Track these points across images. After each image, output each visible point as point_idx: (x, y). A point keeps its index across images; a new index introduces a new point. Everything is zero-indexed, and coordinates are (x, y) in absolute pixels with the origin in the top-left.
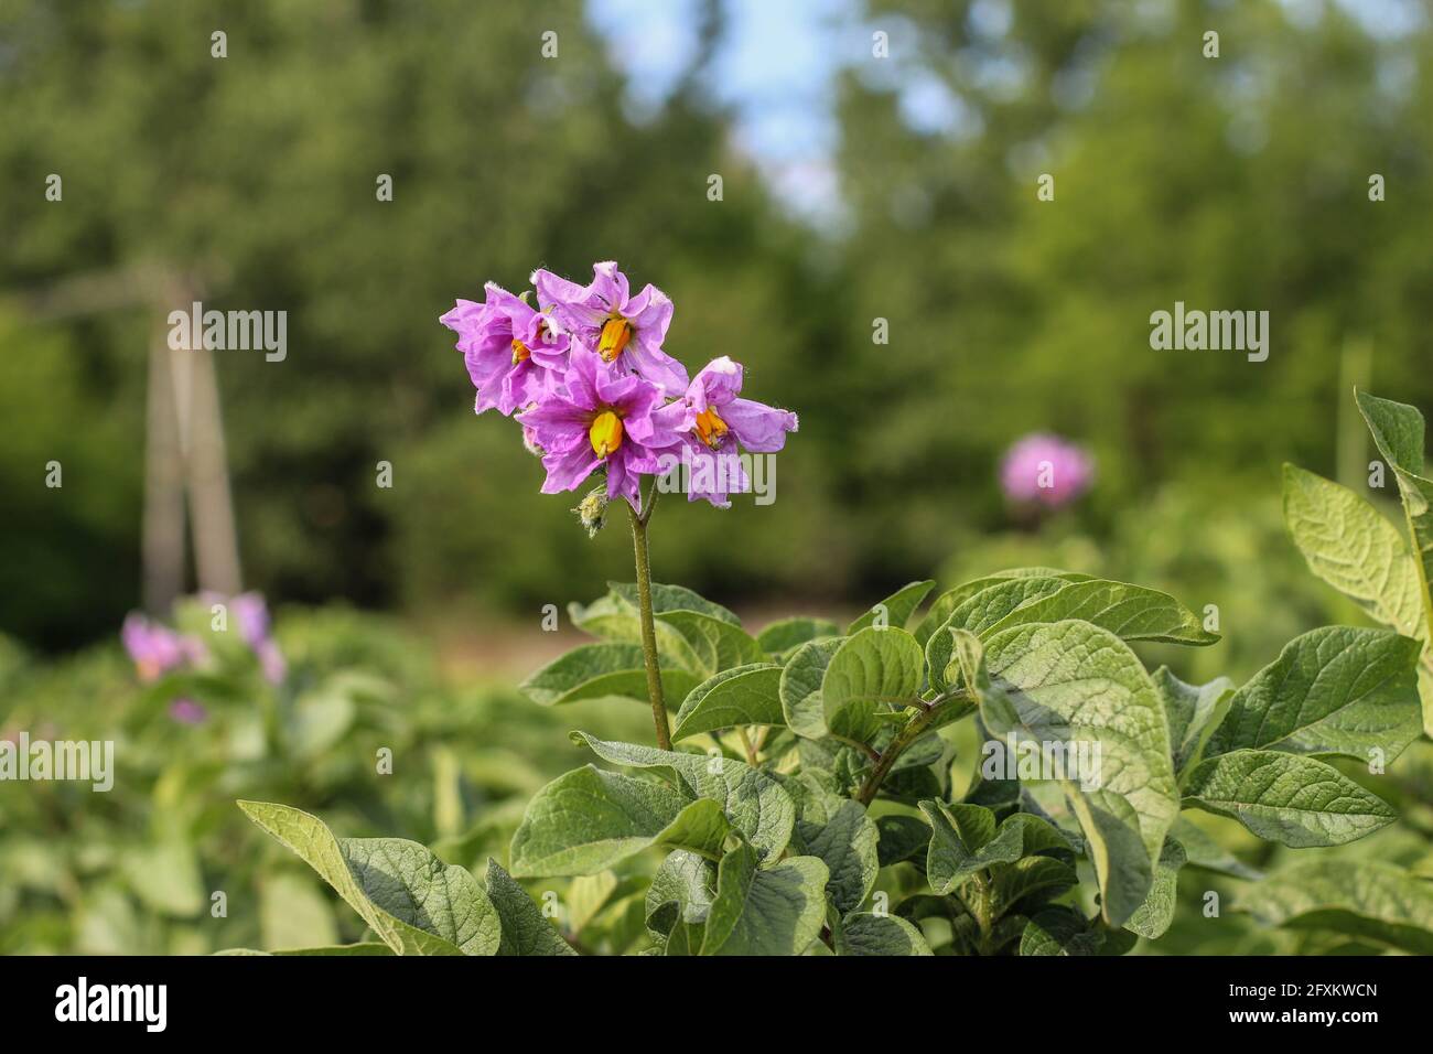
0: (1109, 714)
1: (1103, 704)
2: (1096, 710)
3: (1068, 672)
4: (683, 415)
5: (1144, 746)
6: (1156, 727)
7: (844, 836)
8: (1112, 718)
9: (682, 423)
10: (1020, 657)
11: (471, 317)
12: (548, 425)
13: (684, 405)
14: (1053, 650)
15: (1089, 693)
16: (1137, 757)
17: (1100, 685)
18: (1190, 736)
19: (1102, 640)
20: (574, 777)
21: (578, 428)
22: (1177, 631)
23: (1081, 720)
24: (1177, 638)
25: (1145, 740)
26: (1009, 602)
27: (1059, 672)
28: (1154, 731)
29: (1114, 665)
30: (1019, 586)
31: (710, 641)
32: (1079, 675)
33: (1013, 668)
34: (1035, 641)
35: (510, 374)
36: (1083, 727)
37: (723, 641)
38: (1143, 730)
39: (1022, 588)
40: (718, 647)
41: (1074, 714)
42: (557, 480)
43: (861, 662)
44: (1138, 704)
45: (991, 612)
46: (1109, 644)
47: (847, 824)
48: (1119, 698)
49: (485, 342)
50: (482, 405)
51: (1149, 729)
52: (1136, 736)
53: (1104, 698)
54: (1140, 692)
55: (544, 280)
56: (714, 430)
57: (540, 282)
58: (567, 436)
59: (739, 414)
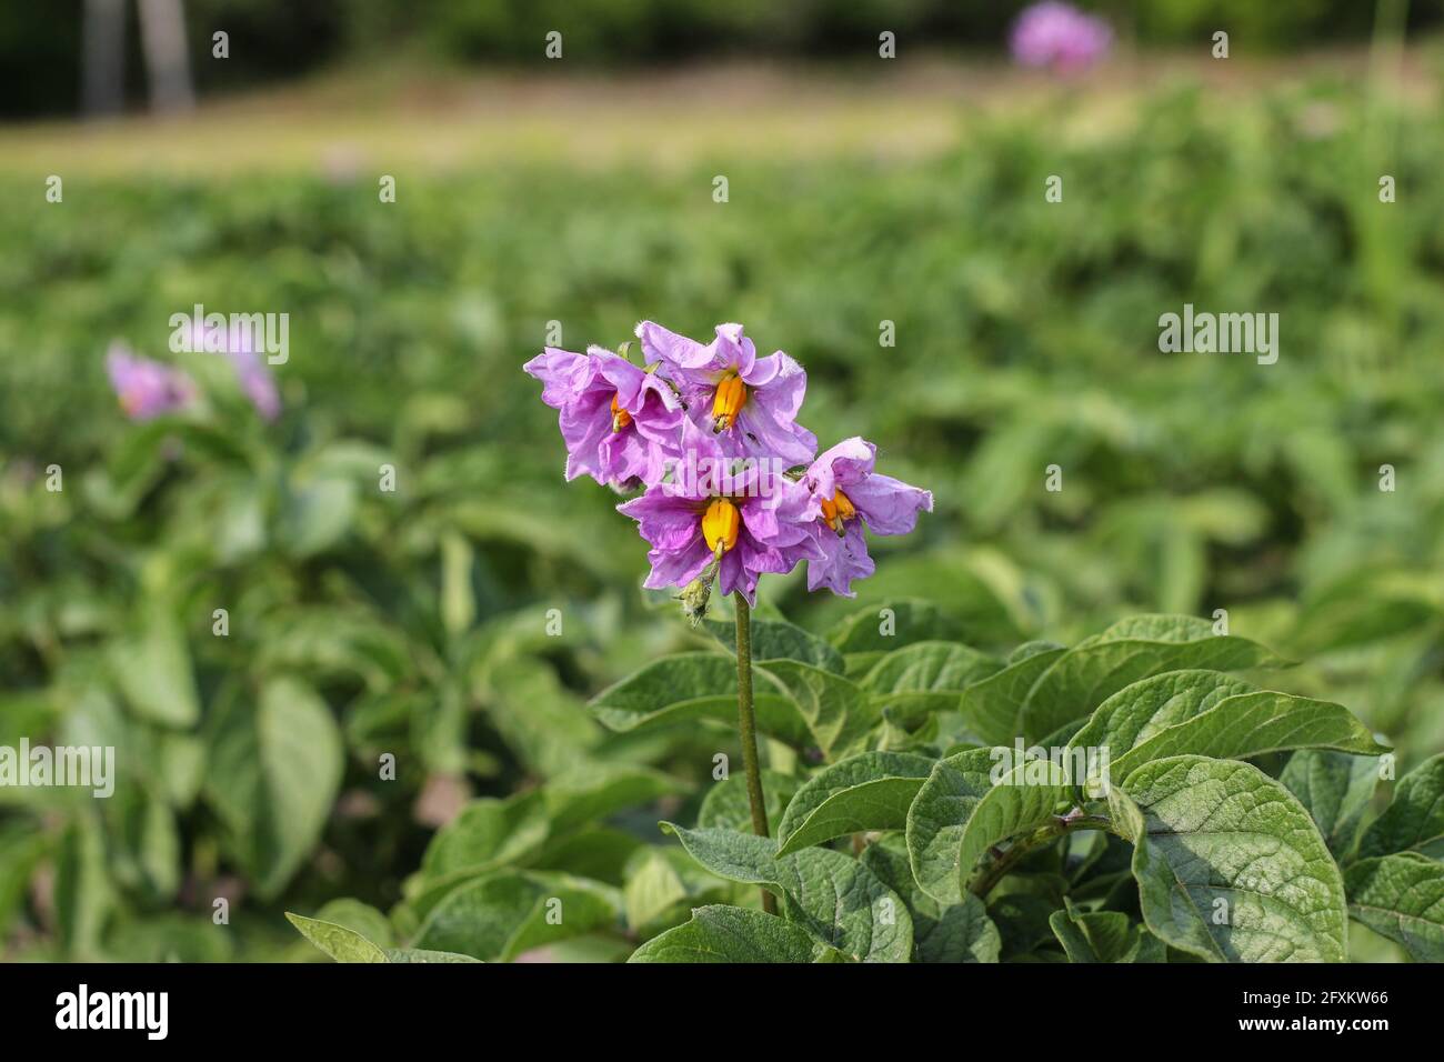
0: (1278, 881)
1: (1272, 868)
2: (1263, 874)
3: (1231, 821)
4: (805, 501)
5: (1318, 928)
6: (1334, 909)
7: (959, 937)
8: (1280, 887)
9: (805, 510)
10: (1175, 791)
11: (563, 369)
12: (653, 514)
13: (806, 487)
14: (1214, 792)
15: (1256, 853)
16: (1309, 939)
17: (1268, 845)
18: (1345, 816)
19: (1273, 793)
20: (677, 934)
21: (688, 517)
22: (1346, 742)
23: (1245, 883)
24: (1346, 749)
25: (1319, 920)
26: (1158, 699)
27: (1220, 818)
28: (1330, 912)
29: (1286, 824)
30: (1169, 680)
31: (812, 691)
32: (1244, 826)
33: (1167, 802)
34: (1193, 775)
35: (607, 440)
36: (1248, 893)
37: (829, 691)
38: (1317, 908)
39: (1173, 683)
40: (821, 698)
41: (1237, 875)
42: (663, 574)
43: (1001, 808)
44: (1312, 876)
45: (1135, 711)
46: (1281, 799)
47: (963, 922)
48: (1290, 866)
49: (580, 403)
50: (573, 470)
51: (1325, 909)
52: (1308, 913)
53: (1273, 862)
54: (1314, 863)
55: (651, 333)
56: (839, 513)
57: (646, 335)
58: (674, 527)
59: (866, 492)
